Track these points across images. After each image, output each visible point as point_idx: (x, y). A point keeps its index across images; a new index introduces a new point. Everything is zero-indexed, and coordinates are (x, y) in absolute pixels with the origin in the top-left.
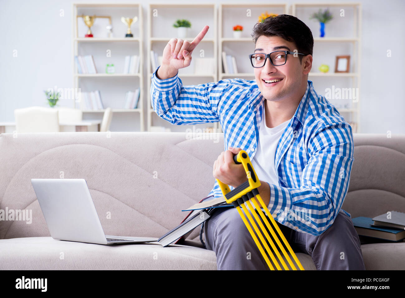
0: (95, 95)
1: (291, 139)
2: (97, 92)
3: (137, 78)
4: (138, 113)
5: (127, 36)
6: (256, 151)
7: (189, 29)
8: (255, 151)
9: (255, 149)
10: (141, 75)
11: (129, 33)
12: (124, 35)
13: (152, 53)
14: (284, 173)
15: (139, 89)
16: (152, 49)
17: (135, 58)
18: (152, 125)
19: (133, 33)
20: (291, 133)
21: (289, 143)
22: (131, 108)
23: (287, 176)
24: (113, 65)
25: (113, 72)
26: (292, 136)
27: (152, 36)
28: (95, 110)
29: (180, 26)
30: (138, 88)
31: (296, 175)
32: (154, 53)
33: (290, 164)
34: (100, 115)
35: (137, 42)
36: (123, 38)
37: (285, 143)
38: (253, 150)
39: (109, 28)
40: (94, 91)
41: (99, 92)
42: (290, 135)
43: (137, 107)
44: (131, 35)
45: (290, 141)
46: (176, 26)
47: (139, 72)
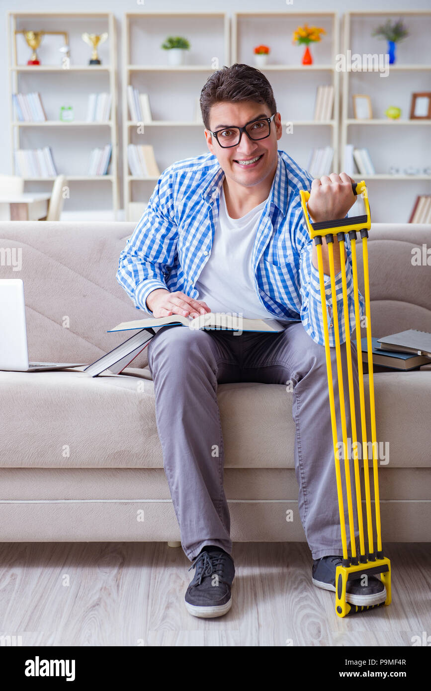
0: (43, 155)
1: (269, 233)
2: (47, 150)
3: (107, 129)
4: (109, 182)
5: (92, 62)
6: (210, 254)
7: (187, 52)
8: (208, 255)
9: (208, 252)
10: (113, 124)
11: (94, 58)
12: (87, 61)
13: (130, 89)
14: (265, 280)
15: (111, 145)
16: (131, 83)
17: (103, 97)
18: (132, 199)
19: (101, 58)
20: (268, 225)
21: (267, 237)
22: (98, 174)
23: (270, 284)
24: (70, 108)
25: (71, 119)
26: (269, 228)
27: (131, 62)
28: (45, 177)
29: (173, 47)
30: (109, 143)
31: (281, 280)
32: (134, 88)
33: (271, 267)
34: (47, 185)
35: (106, 73)
36: (85, 66)
37: (261, 239)
38: (206, 253)
39: (64, 50)
40: (42, 149)
41: (51, 150)
42: (267, 227)
43: (107, 173)
44: (97, 62)
45: (268, 235)
46: (165, 47)
47: (110, 118)
